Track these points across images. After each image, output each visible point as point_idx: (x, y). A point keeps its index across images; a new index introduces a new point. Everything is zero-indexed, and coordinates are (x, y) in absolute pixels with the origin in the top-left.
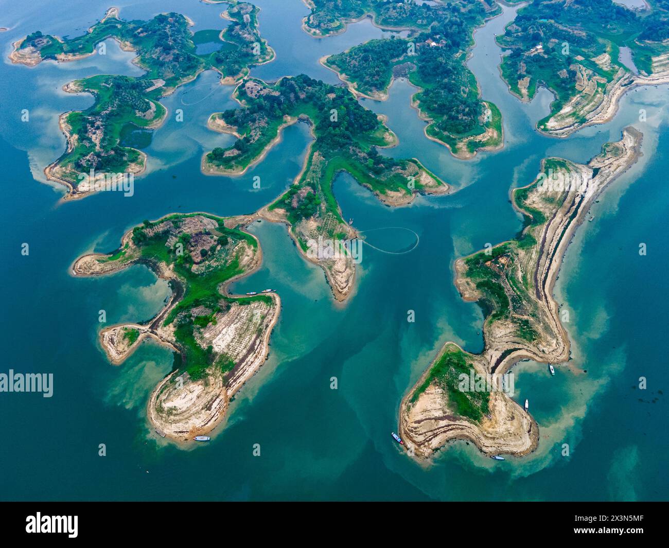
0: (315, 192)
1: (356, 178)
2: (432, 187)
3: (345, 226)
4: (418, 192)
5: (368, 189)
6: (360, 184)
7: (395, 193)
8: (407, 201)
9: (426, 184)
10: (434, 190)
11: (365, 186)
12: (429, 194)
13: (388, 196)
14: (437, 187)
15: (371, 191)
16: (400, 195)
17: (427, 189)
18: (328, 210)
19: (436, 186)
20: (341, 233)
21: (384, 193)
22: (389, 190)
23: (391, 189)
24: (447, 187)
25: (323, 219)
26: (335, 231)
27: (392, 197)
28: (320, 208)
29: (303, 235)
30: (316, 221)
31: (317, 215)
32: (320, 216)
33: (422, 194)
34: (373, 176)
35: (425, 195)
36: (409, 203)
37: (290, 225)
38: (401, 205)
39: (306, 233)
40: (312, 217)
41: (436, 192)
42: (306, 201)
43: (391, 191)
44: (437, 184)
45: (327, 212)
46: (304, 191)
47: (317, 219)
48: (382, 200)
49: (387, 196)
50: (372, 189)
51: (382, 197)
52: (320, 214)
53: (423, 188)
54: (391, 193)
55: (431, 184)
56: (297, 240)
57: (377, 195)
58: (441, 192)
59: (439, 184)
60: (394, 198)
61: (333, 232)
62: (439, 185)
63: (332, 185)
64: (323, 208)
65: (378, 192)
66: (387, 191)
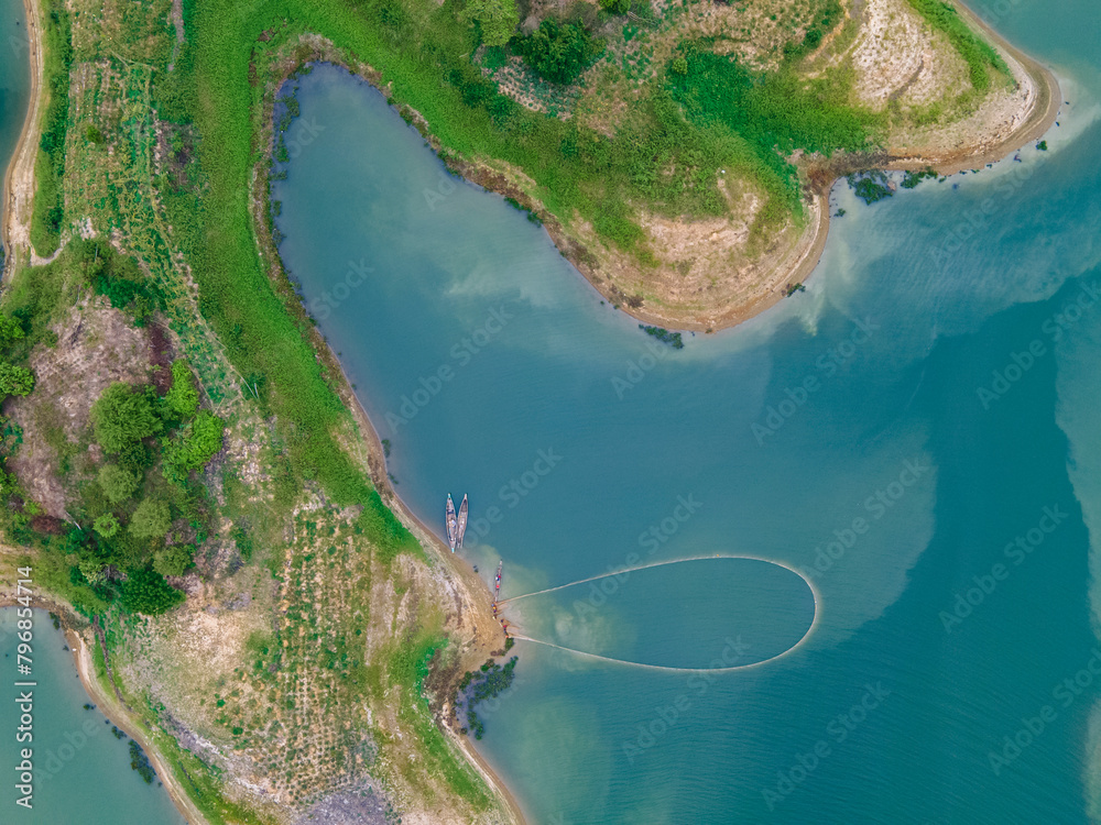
0: (159, 341)
1: (419, 116)
2: (932, 118)
3: (422, 574)
4: (840, 171)
5: (514, 201)
6: (452, 167)
7: (699, 229)
8: (780, 272)
9: (894, 101)
10: (943, 139)
11: (491, 184)
12: (910, 183)
13: (656, 265)
14: (964, 105)
15: (534, 218)
16: (732, 236)
17: (900, 141)
18: (289, 485)
19: (962, 100)
20: (413, 630)
21: (623, 235)
22: (652, 211)
23: (670, 203)
24: (1028, 85)
25: (275, 566)
26: (373, 637)
27: (684, 267)
28: (231, 479)
29: (175, 726)
30: (229, 605)
31: (228, 551)
32: (245, 548)
33: (870, 192)
34: (531, 103)
35: (886, 193)
36: (791, 289)
37: (79, 626)
38: (744, 312)
39: (193, 713)
40: (197, 587)
41: (960, 155)
42: (113, 482)
43: (672, 216)
44: (967, 85)
45: (285, 500)
46: (75, 357)
47: (230, 584)
48: (616, 297)
49: (645, 258)
50: (537, 203)
51: (613, 266)
52: (240, 535)
53: (871, 133)
54: (672, 235)
55: (923, 94)
56: (150, 740)
57: (580, 255)
58: (992, 151)
59: (980, 69)
60: (698, 270)
61: (360, 647)
62: (978, 81)
63: (273, 211)
64: (251, 473)
65: (582, 229)
66: (643, 219)
